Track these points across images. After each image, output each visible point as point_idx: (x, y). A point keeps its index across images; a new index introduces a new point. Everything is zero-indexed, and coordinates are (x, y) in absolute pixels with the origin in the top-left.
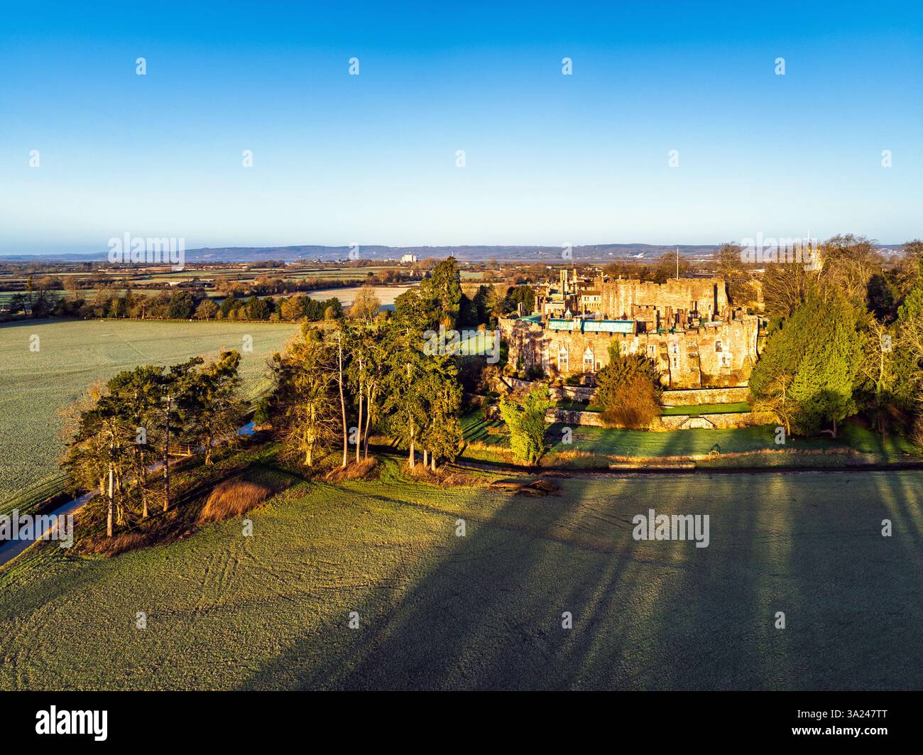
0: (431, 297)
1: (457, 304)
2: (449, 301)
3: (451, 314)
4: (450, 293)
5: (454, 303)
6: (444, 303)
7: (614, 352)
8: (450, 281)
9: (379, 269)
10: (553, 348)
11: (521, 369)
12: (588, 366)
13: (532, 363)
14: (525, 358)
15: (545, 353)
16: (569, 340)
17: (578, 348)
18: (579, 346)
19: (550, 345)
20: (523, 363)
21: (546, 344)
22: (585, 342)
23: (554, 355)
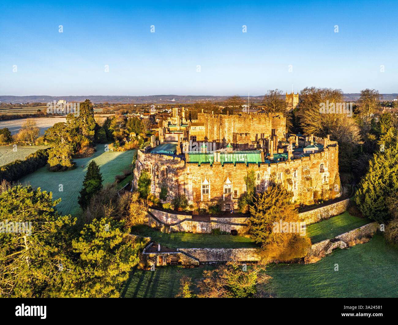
0: (75, 126)
1: (92, 130)
2: (87, 129)
3: (88, 137)
4: (87, 123)
5: (90, 130)
6: (84, 130)
7: (249, 181)
8: (87, 116)
9: (43, 108)
10: (196, 180)
11: (165, 199)
12: (227, 194)
13: (176, 194)
14: (169, 190)
15: (189, 185)
16: (211, 172)
17: (219, 179)
18: (220, 178)
19: (193, 178)
20: (166, 194)
21: (189, 176)
22: (224, 173)
23: (197, 186)
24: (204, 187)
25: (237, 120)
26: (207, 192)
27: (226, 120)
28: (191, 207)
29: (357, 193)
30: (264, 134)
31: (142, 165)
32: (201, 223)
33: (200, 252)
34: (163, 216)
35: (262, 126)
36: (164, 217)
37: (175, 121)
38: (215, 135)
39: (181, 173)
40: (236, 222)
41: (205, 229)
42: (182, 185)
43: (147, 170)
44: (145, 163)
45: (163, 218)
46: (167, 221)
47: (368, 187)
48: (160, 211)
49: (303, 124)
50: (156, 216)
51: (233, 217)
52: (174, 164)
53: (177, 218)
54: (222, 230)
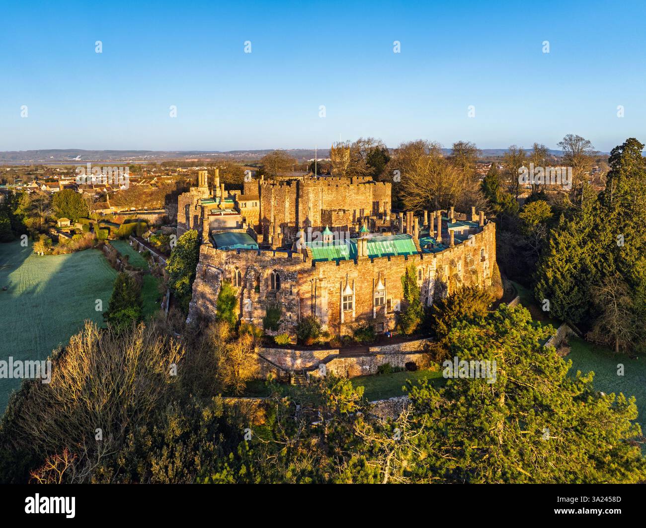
10: (332, 289)
11: (275, 328)
12: (379, 307)
13: (298, 317)
14: (284, 310)
15: (322, 298)
16: (354, 274)
17: (366, 284)
18: (368, 281)
19: (329, 285)
20: (279, 318)
21: (323, 284)
22: (374, 273)
23: (334, 299)
24: (345, 299)
25: (326, 188)
26: (350, 307)
27: (311, 189)
28: (326, 334)
29: (539, 286)
30: (363, 209)
31: (222, 272)
32: (361, 358)
33: (383, 405)
34: (286, 356)
35: (361, 197)
36: (288, 359)
37: (204, 193)
38: (287, 214)
39: (305, 280)
40: (408, 349)
41: (368, 367)
42: (307, 299)
43: (228, 281)
44: (227, 269)
45: (286, 360)
46: (293, 365)
47: (555, 277)
48: (279, 350)
49: (402, 193)
50: (270, 359)
51: (402, 342)
52: (291, 264)
53: (314, 357)
54: (393, 366)
